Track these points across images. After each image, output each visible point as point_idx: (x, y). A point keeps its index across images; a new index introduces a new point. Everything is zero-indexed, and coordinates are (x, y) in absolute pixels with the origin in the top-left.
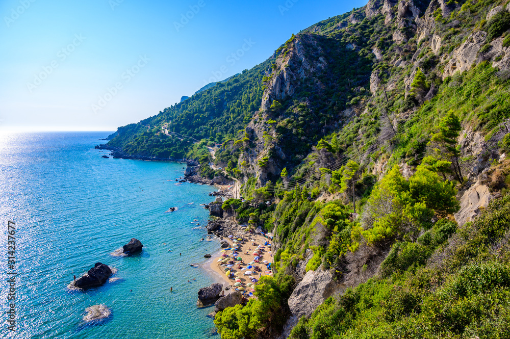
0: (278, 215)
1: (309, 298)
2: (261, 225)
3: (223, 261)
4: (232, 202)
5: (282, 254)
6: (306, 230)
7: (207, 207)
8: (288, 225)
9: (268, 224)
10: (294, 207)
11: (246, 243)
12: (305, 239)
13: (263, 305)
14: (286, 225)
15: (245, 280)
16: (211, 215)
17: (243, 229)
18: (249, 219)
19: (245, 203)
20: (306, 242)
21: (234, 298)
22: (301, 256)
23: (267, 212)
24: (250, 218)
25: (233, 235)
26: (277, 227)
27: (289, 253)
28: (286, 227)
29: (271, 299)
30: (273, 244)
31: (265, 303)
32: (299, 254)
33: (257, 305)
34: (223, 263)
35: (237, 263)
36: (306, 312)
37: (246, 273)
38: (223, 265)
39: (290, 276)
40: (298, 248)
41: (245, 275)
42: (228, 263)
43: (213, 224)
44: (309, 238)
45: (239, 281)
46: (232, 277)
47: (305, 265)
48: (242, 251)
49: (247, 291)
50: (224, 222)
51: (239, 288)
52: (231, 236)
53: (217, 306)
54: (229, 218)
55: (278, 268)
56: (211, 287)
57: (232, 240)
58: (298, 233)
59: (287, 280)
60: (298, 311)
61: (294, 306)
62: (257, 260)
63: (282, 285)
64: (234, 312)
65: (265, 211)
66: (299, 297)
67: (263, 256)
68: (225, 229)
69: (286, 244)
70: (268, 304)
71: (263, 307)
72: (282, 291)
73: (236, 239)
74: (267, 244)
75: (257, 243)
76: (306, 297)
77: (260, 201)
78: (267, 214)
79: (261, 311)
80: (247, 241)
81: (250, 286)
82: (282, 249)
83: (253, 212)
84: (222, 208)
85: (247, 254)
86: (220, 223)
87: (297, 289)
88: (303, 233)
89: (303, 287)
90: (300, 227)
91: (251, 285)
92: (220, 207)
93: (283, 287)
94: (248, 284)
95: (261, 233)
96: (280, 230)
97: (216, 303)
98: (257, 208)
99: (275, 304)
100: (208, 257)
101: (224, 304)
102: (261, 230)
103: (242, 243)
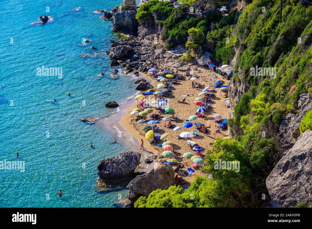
0: (242, 31)
1: (304, 176)
2: (209, 51)
3: (140, 114)
4: (155, 8)
5: (253, 102)
6: (299, 60)
7: (108, 16)
8: (261, 50)
9: (223, 49)
10: (274, 17)
11: (182, 82)
12: (296, 75)
13: (221, 187)
14: (258, 51)
15: (179, 148)
16: (115, 31)
17: (176, 58)
18: (186, 40)
19: (180, 8)
20: (299, 81)
21: (161, 177)
22: (290, 106)
23: (222, 26)
24: (189, 38)
25: (157, 68)
26: (241, 54)
27: (266, 100)
28: (259, 54)
29: (235, 177)
30: (232, 85)
31: (224, 183)
32: (287, 103)
33: (208, 187)
34: (139, 118)
35: (165, 118)
36: (298, 199)
37: (182, 135)
38: (140, 121)
39: (269, 140)
40: (282, 92)
41: (180, 138)
42: (148, 117)
43: (119, 48)
44: (304, 75)
45: (169, 149)
46: (156, 141)
47: (299, 121)
48: (174, 97)
49: (183, 167)
50: (140, 45)
51: (170, 160)
52: (153, 69)
53: (132, 189)
54: (150, 37)
55: (245, 127)
56: (120, 158)
57: (156, 77)
58: (284, 64)
59: (263, 146)
60: (284, 197)
61: (276, 188)
62: (202, 113)
63: (253, 154)
64: (167, 198)
65: (217, 25)
66: (287, 174)
67: (213, 106)
68: (142, 57)
69: (257, 85)
70: (229, 185)
71: (219, 190)
72: (255, 164)
73: (164, 76)
74: (220, 85)
75: (203, 83)
76: (298, 175)
77: (208, 6)
78: (220, 30)
79: (216, 197)
80: (183, 78)
81: (189, 157)
82: (249, 94)
83: (195, 26)
84: (137, 17)
85: (184, 102)
86: (133, 45)
87: (283, 161)
88: (292, 64)
89: (294, 159)
90: (285, 53)
91: (191, 156)
92: (133, 16)
93: (256, 157)
94: (185, 155)
95: (210, 66)
96: (246, 61)
97: (130, 185)
98: (203, 18)
99: (240, 186)
100: (112, 106)
101: (143, 186)
102: (209, 60)
103: (175, 83)
